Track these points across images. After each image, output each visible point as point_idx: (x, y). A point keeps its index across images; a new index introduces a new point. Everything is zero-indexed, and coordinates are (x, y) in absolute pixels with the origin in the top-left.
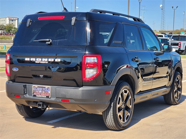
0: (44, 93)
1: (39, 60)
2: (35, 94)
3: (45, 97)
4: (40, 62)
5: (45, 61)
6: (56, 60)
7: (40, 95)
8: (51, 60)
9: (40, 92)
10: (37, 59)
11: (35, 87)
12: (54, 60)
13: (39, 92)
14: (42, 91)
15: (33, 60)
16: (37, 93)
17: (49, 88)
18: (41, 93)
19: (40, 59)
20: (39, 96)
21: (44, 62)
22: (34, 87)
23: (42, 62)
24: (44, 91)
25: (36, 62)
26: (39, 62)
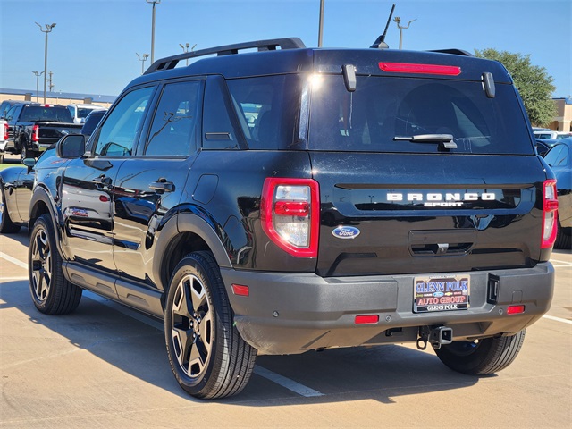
0: (450, 296)
1: (434, 197)
2: (421, 303)
3: (455, 307)
4: (438, 204)
5: (453, 201)
6: (485, 197)
7: (439, 303)
8: (471, 197)
9: (438, 294)
10: (430, 196)
11: (422, 282)
12: (480, 198)
13: (433, 297)
14: (445, 292)
15: (415, 199)
16: (428, 299)
17: (466, 279)
18: (439, 298)
19: (439, 197)
20: (435, 309)
21: (450, 204)
22: (418, 282)
23: (446, 205)
24: (451, 291)
25: (426, 205)
26: (434, 205)
